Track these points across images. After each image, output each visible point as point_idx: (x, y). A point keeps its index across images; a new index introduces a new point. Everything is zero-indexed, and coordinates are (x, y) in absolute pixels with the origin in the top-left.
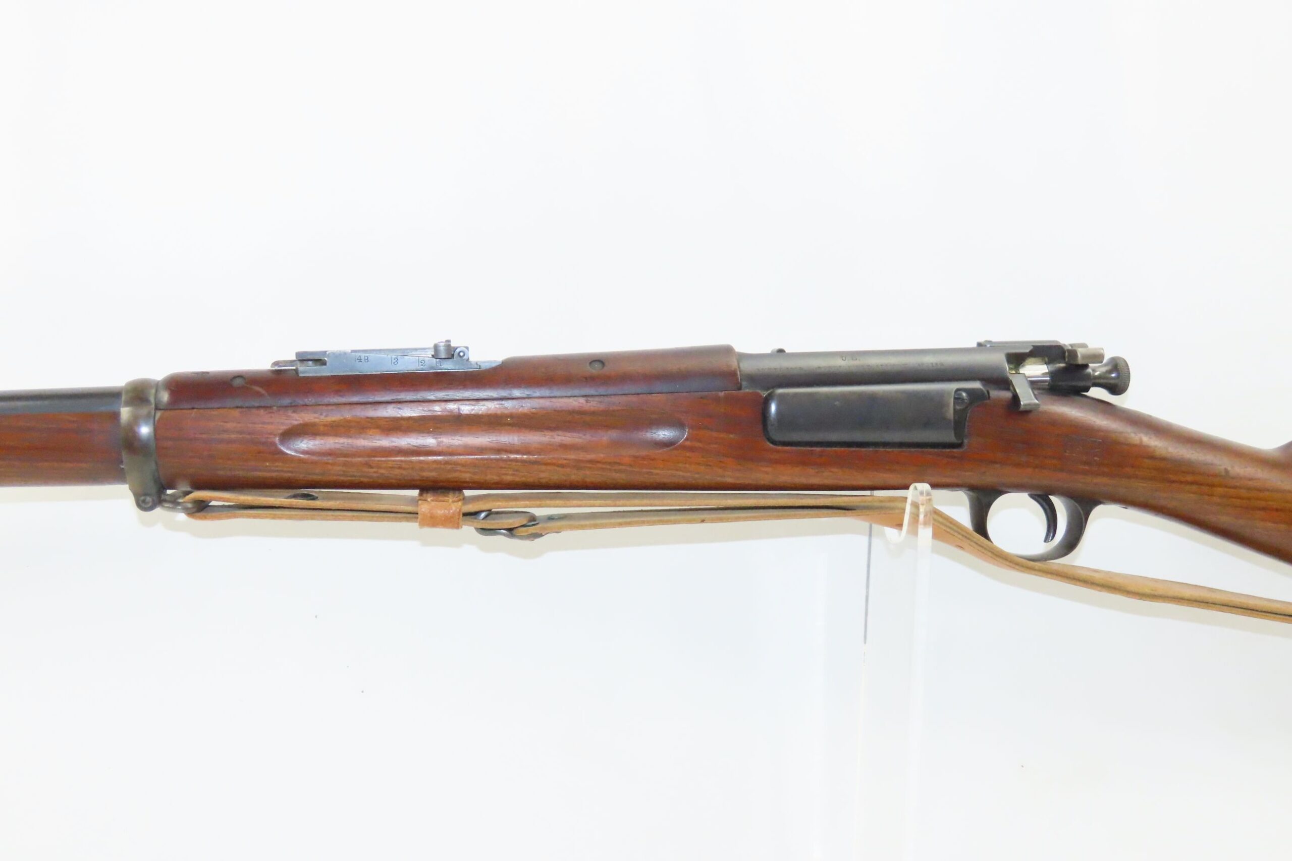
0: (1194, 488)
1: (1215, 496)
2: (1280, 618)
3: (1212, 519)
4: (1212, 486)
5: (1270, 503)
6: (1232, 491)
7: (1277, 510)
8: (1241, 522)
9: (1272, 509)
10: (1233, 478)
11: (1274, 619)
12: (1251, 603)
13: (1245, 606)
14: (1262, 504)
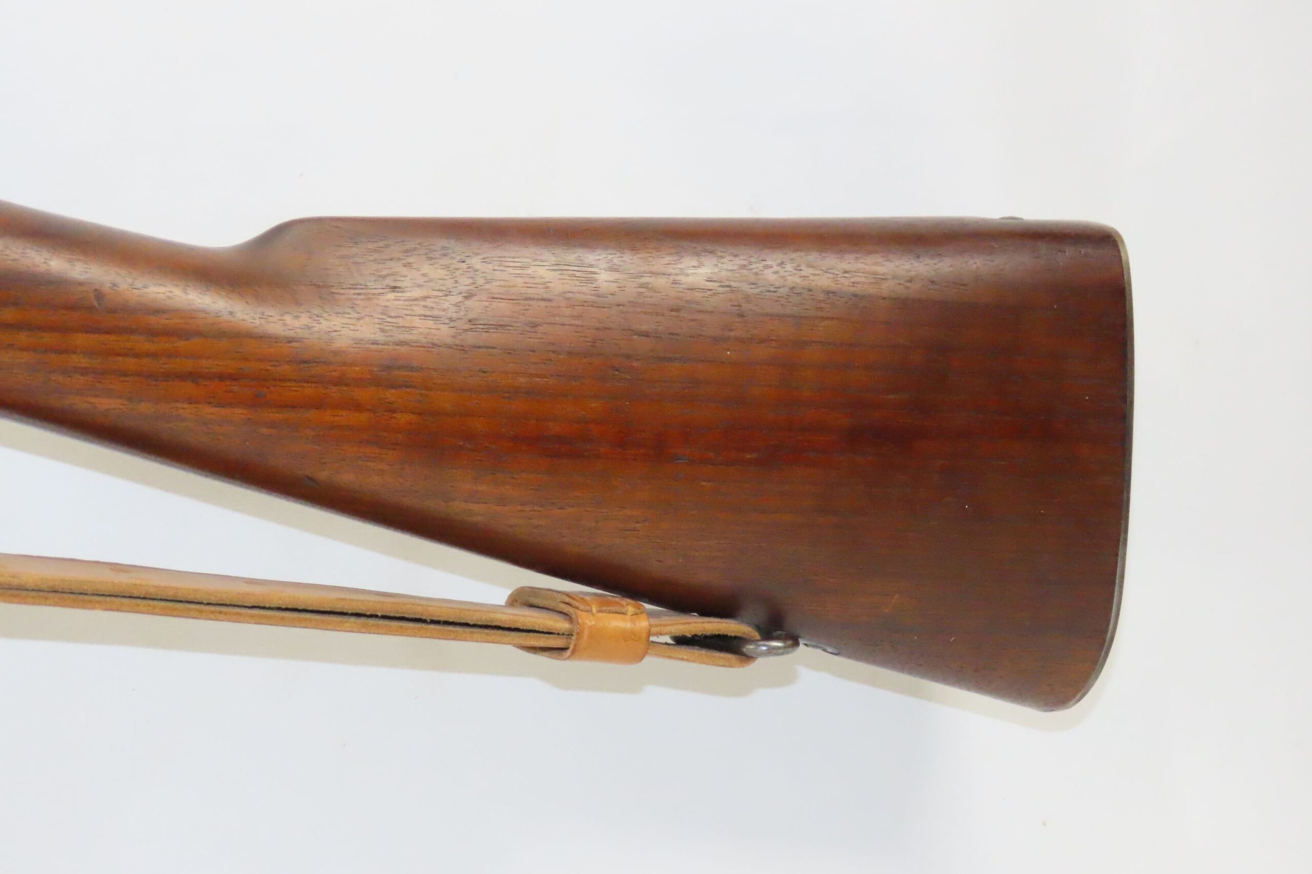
0: (23, 338)
1: (74, 353)
2: (252, 616)
3: (80, 404)
4: (65, 330)
5: (205, 363)
6: (112, 340)
7: (222, 377)
8: (145, 408)
9: (209, 377)
10: (113, 311)
11: (237, 619)
12: (185, 587)
13: (170, 594)
14: (188, 365)
